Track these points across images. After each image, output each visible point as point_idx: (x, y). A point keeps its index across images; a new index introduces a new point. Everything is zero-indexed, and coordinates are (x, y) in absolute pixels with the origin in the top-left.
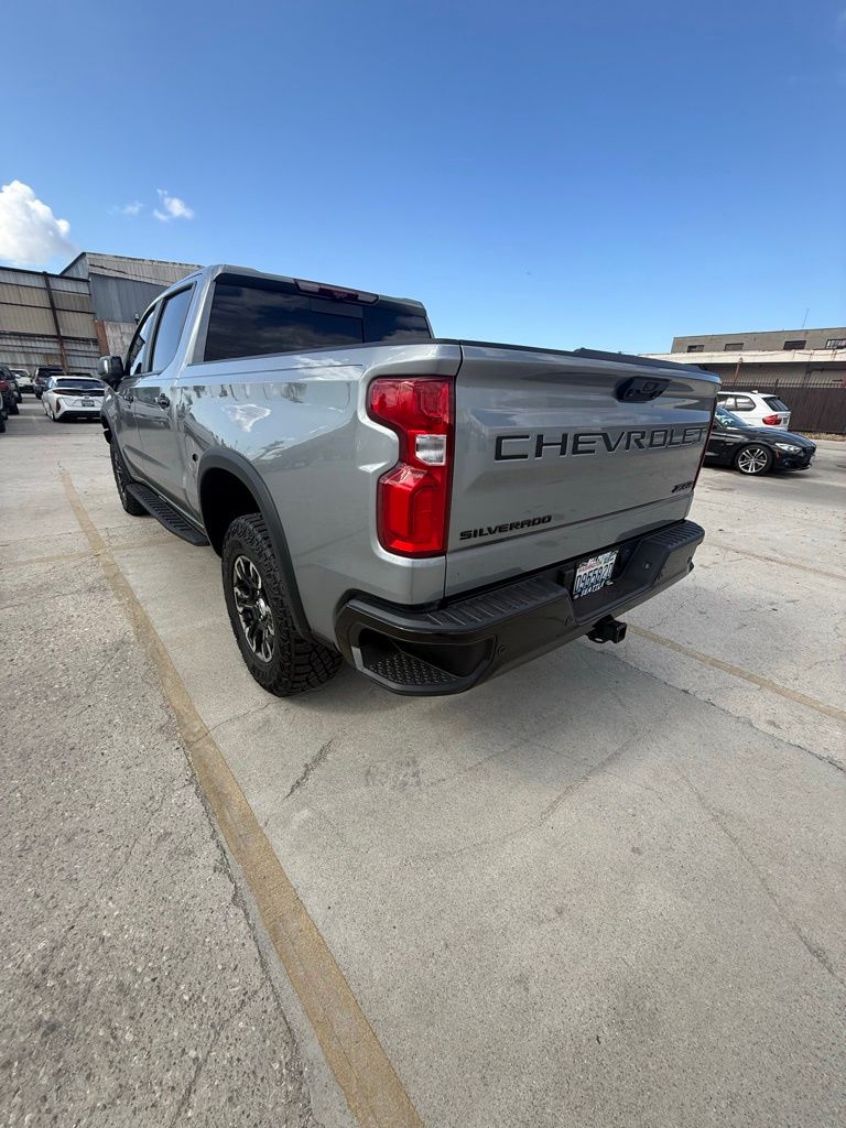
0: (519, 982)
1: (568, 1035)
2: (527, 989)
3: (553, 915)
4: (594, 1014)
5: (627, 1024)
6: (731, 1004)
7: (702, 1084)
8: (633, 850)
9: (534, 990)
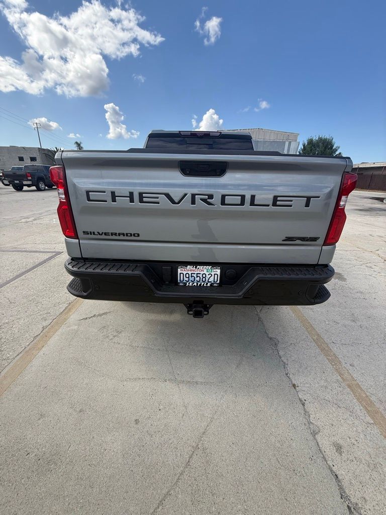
0: (41, 415)
1: (26, 443)
2: (39, 419)
3: (78, 410)
4: (39, 447)
5: (39, 462)
6: (70, 506)
7: (22, 507)
8: (136, 420)
9: (40, 422)
